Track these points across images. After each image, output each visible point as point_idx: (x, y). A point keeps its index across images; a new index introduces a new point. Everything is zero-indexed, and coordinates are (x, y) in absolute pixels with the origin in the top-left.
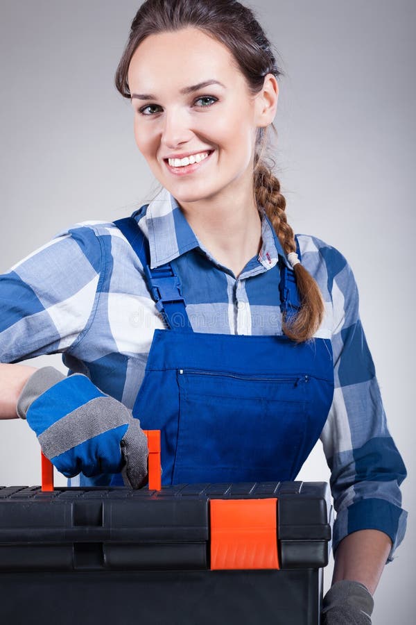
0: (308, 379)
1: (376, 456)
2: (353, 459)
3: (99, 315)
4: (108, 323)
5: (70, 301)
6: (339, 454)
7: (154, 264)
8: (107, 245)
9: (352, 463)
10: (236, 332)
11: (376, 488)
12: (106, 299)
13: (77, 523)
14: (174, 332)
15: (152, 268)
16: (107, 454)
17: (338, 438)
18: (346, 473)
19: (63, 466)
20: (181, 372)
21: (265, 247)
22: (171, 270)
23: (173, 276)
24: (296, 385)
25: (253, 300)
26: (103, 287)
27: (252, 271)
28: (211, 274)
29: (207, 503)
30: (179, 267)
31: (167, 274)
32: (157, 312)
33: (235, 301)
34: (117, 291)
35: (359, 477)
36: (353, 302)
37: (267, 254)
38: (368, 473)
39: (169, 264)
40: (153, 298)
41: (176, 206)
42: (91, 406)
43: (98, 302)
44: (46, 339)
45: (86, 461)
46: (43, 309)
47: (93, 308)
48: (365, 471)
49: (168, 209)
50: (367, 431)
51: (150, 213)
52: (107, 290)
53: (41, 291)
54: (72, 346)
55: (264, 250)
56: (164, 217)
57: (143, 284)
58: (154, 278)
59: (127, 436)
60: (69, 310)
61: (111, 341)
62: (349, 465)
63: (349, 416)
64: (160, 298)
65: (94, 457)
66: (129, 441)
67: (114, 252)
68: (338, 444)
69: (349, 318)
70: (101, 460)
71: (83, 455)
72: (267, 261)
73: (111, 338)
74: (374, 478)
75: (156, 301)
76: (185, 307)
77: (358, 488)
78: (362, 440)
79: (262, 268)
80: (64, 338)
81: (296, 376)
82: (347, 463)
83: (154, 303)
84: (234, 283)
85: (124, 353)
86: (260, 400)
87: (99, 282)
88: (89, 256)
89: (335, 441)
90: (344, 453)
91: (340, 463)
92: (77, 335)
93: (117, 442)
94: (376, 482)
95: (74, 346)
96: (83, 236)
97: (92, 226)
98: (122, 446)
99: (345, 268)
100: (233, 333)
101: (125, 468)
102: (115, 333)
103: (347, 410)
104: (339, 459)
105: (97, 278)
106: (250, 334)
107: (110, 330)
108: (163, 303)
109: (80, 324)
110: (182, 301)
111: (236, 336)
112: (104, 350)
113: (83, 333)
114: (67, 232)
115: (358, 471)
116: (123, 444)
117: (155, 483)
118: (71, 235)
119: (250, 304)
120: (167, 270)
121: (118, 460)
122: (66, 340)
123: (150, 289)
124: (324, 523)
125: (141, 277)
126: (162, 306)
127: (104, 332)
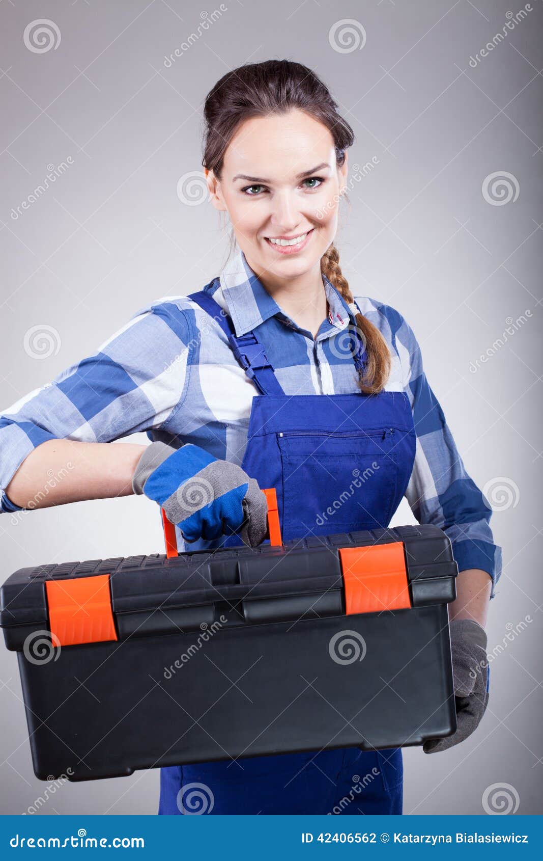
0: (393, 432)
1: (461, 498)
2: (439, 505)
3: (191, 388)
4: (202, 394)
5: (162, 377)
6: (425, 501)
7: (240, 333)
8: (192, 319)
9: (439, 508)
10: (322, 392)
11: (467, 530)
12: (198, 371)
13: (215, 583)
14: (269, 398)
15: (238, 336)
16: (230, 513)
17: (422, 487)
18: (435, 520)
19: (190, 529)
20: (281, 435)
21: (334, 309)
22: (254, 338)
23: (257, 343)
24: (383, 438)
25: (332, 360)
26: (193, 360)
27: (328, 332)
28: (291, 338)
29: (337, 553)
30: (261, 334)
31: (250, 342)
32: (248, 378)
33: (317, 362)
34: (207, 363)
35: (450, 521)
36: (416, 355)
37: (338, 316)
38: (456, 517)
39: (251, 332)
40: (241, 365)
41: (252, 275)
42: (211, 469)
43: (189, 374)
44: (142, 416)
45: (211, 522)
46: (137, 387)
47: (186, 381)
48: (453, 514)
49: (243, 278)
50: (448, 477)
51: (224, 284)
52: (197, 363)
53: (133, 369)
54: (167, 420)
55: (334, 312)
56: (239, 286)
57: (230, 353)
58: (240, 346)
59: (248, 495)
60: (162, 385)
61: (207, 411)
62: (437, 511)
63: (429, 464)
64: (250, 365)
65: (218, 517)
66: (251, 500)
67: (199, 324)
68: (423, 493)
69: (415, 371)
70: (225, 520)
71: (208, 516)
72: (340, 323)
73: (208, 409)
74: (464, 521)
75: (246, 369)
76: (273, 371)
77: (450, 533)
78: (446, 485)
79: (336, 329)
80: (159, 413)
81: (381, 430)
82: (434, 509)
83: (242, 371)
84: (313, 346)
85: (223, 421)
86: (353, 456)
87: (189, 355)
88: (177, 332)
89: (419, 490)
90: (430, 500)
91: (428, 511)
92: (172, 409)
93: (240, 501)
94: (466, 524)
95: (169, 421)
96: (168, 312)
97: (173, 301)
98: (244, 504)
99: (403, 324)
100: (318, 393)
101: (247, 526)
102: (209, 403)
103: (427, 459)
104: (426, 507)
105: (186, 351)
106: (334, 394)
107: (204, 399)
108: (254, 369)
109: (174, 398)
110: (269, 367)
111: (322, 396)
112: (202, 420)
113: (177, 406)
114: (149, 308)
115: (446, 516)
116: (245, 503)
117: (276, 539)
118: (153, 311)
119: (330, 364)
120: (251, 338)
121: (241, 519)
122: (161, 415)
123: (238, 358)
124: (449, 560)
125: (227, 347)
126: (253, 373)
127: (200, 403)
